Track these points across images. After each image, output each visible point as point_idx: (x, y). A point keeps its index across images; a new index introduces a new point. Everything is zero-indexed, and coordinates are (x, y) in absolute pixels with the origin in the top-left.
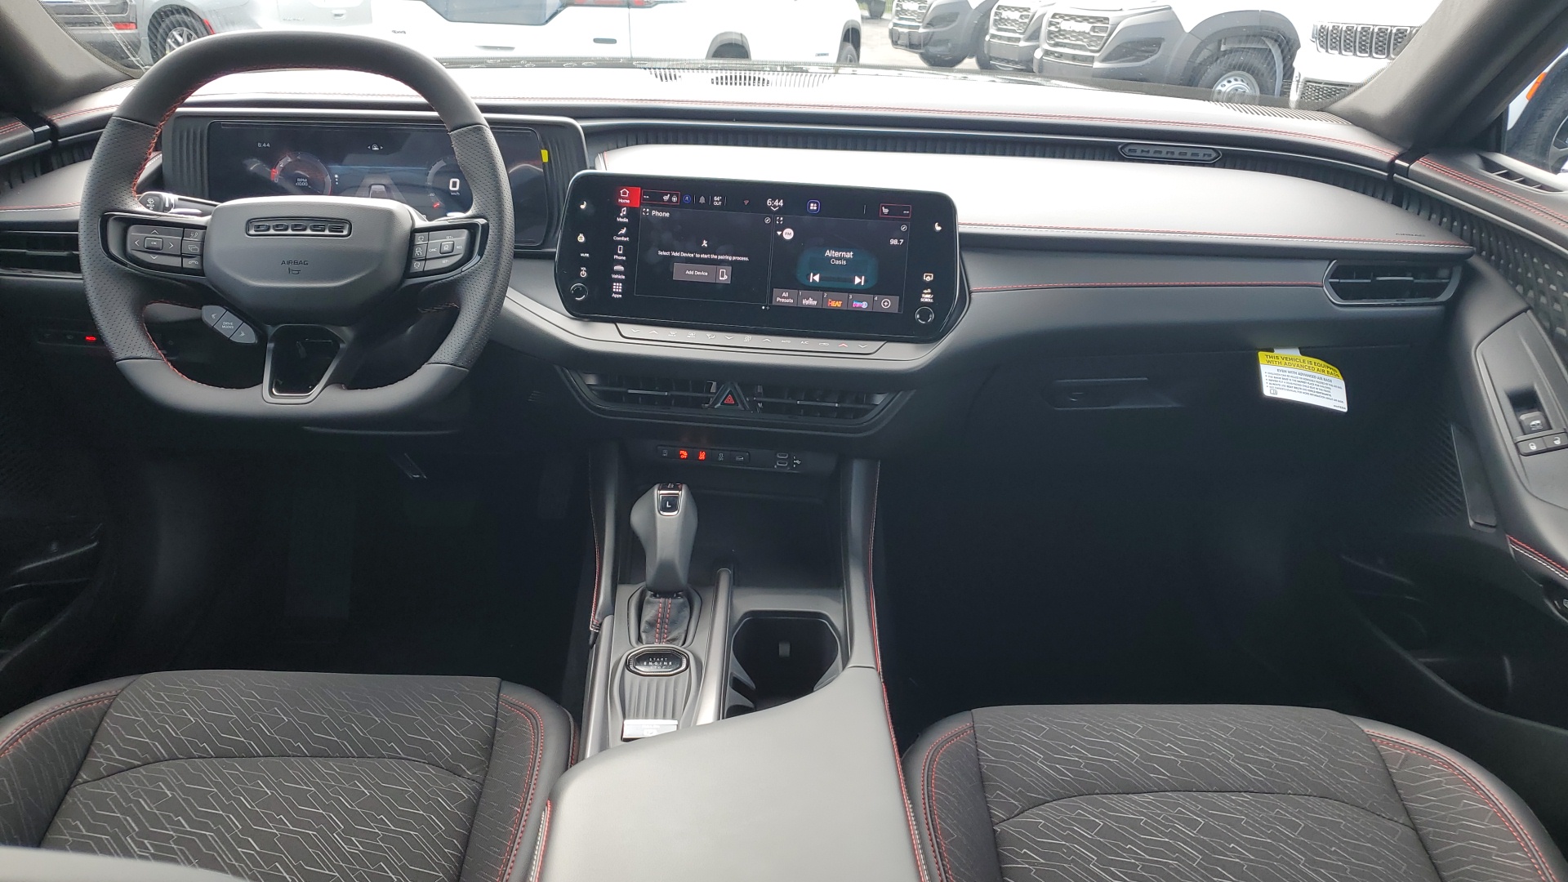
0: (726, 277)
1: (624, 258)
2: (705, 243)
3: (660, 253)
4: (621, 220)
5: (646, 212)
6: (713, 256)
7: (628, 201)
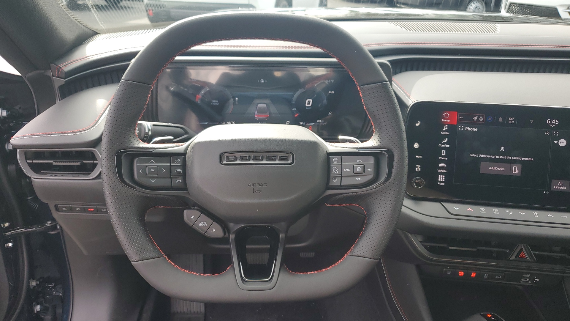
0: (517, 172)
1: (446, 159)
2: (502, 149)
3: (471, 155)
4: (443, 133)
5: (461, 128)
6: (508, 157)
7: (449, 121)
